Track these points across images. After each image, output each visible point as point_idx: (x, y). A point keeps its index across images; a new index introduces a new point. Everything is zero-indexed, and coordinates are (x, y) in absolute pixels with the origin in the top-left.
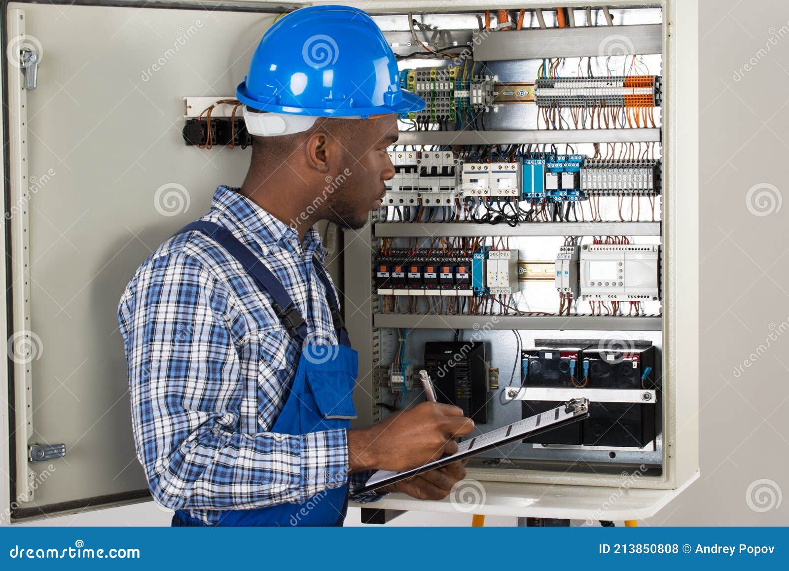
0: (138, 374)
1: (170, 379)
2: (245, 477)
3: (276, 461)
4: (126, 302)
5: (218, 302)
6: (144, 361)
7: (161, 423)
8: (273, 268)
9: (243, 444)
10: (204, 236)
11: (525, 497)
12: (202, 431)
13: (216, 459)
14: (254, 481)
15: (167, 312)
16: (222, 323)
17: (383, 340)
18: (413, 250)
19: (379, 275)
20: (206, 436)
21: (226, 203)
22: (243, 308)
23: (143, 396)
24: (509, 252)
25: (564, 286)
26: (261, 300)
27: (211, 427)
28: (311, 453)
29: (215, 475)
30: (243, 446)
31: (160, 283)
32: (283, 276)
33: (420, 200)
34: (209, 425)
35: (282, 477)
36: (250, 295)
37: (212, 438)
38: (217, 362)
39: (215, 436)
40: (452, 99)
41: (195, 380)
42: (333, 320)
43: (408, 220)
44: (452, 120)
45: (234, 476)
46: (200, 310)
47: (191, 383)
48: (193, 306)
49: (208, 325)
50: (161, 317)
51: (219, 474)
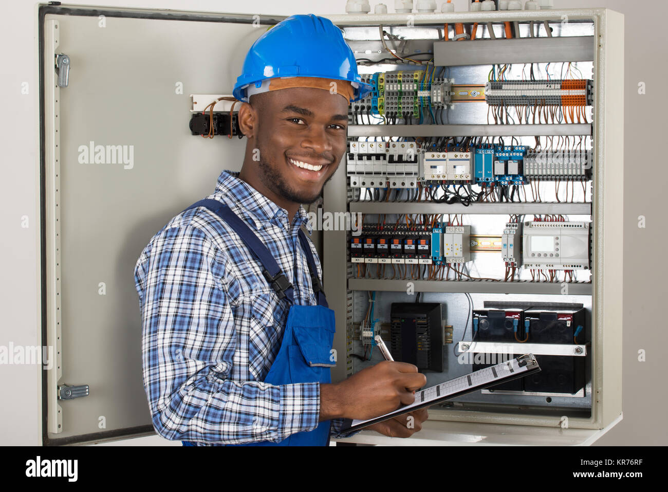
0: (148, 326)
1: (175, 332)
2: (233, 419)
3: (259, 407)
4: (142, 264)
5: (218, 268)
6: (154, 315)
7: (164, 368)
8: (265, 240)
9: (233, 390)
10: (209, 211)
11: (474, 435)
12: (199, 377)
13: (209, 402)
14: (240, 422)
15: (175, 275)
16: (220, 286)
17: (356, 301)
18: (382, 225)
19: (353, 246)
20: (202, 381)
21: (229, 186)
22: (238, 273)
23: (152, 344)
24: (463, 228)
25: (510, 257)
26: (253, 267)
27: (206, 374)
28: (289, 401)
29: (207, 415)
30: (232, 393)
31: (170, 250)
32: (273, 248)
33: (388, 183)
34: (205, 372)
35: (264, 420)
36: (244, 262)
37: (206, 384)
38: (214, 319)
39: (209, 382)
40: (416, 98)
41: (195, 333)
42: (313, 285)
43: (378, 199)
44: (416, 116)
45: (224, 417)
46: (203, 275)
47: (192, 336)
48: (197, 271)
49: (209, 287)
50: (169, 279)
51: (211, 415)
